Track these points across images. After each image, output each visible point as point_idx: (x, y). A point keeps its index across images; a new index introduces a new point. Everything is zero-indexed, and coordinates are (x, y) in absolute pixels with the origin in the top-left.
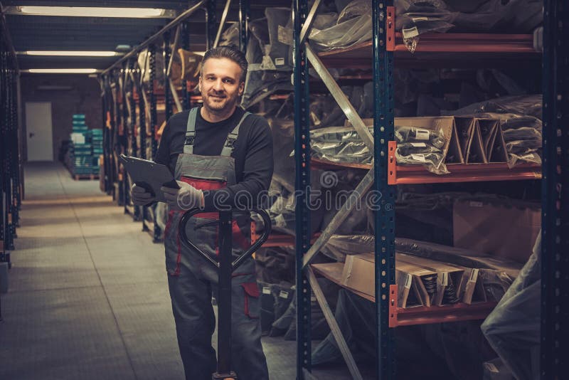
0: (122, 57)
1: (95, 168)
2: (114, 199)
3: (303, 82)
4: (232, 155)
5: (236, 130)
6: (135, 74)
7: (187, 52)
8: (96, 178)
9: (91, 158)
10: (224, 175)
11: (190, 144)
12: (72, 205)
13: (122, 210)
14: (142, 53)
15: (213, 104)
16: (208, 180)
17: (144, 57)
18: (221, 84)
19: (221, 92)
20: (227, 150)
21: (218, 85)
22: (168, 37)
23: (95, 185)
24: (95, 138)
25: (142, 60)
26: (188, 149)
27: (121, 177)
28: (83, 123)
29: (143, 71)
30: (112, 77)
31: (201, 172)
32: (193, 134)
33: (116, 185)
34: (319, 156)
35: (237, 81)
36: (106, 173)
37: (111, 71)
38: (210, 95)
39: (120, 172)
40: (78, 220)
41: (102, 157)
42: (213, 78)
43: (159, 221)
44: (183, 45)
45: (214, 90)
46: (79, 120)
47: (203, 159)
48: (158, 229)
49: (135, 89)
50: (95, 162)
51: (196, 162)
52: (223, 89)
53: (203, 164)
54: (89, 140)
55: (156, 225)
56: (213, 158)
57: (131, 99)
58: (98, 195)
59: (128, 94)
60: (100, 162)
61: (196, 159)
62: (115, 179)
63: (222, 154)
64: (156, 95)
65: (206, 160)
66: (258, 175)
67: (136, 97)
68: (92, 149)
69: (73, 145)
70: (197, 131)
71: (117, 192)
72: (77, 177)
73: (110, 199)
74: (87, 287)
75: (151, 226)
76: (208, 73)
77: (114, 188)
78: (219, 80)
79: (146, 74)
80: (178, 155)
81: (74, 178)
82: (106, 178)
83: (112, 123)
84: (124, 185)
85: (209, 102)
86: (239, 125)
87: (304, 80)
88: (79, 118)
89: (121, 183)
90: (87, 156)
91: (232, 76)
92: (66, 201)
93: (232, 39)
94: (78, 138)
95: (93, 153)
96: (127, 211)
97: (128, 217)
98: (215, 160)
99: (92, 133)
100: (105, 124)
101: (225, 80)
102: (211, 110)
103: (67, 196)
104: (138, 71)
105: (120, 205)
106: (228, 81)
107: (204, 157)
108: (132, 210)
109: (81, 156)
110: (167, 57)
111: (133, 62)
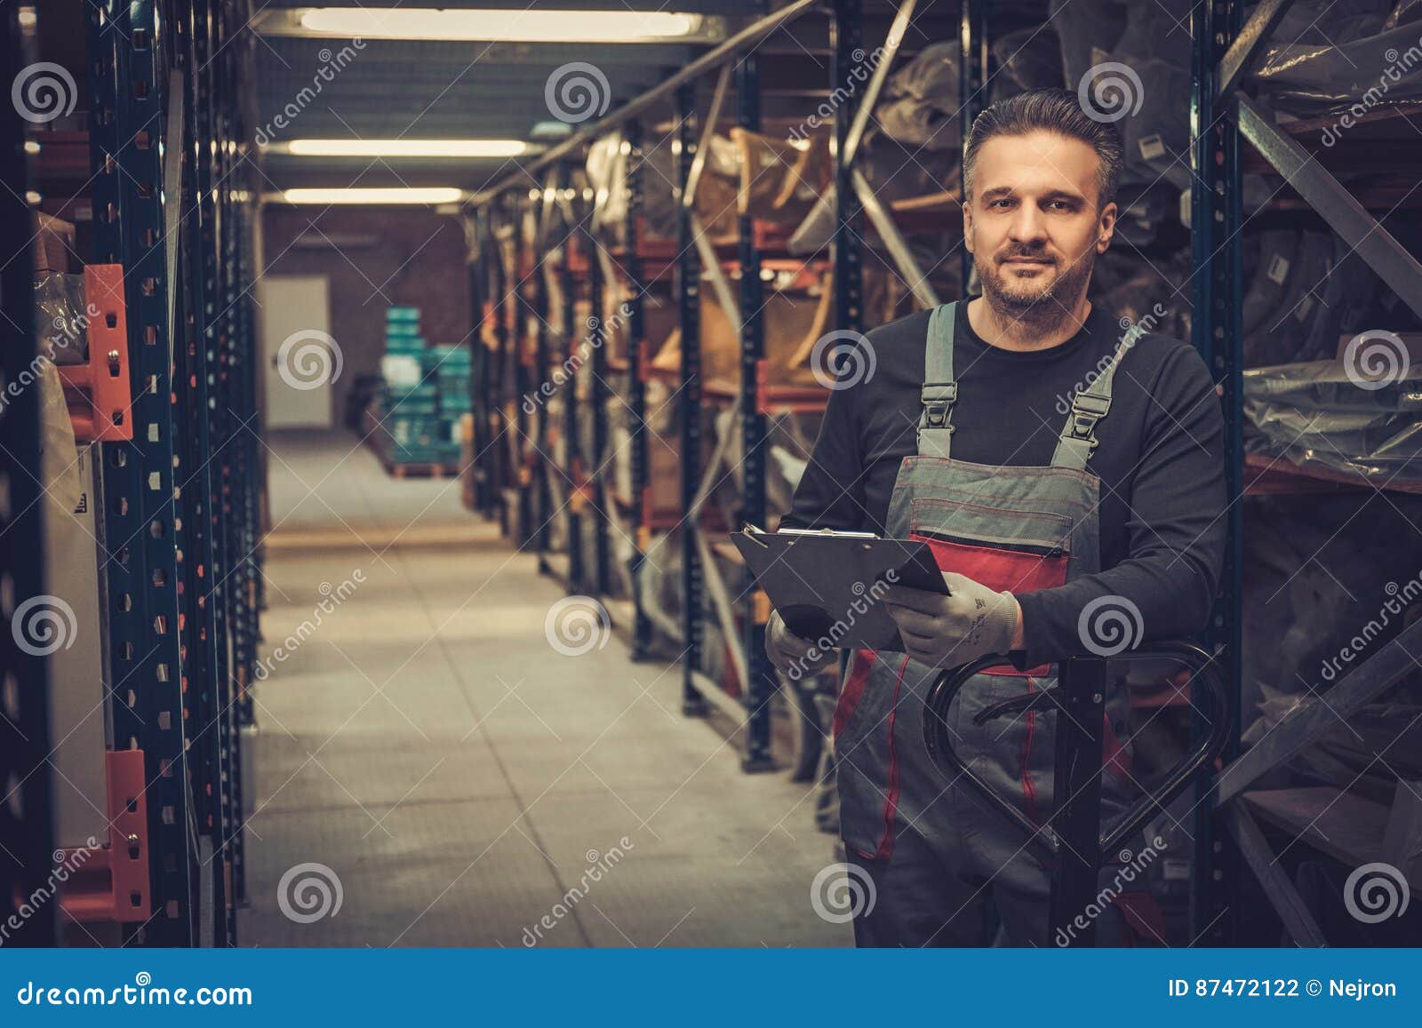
0: (537, 157)
1: (444, 447)
2: (505, 530)
3: (1219, 217)
4: (1092, 465)
5: (1103, 383)
6: (577, 202)
7: (755, 138)
8: (450, 473)
9: (435, 423)
10: (1061, 532)
11: (940, 424)
12: (397, 549)
13: (530, 563)
14: (599, 147)
15: (1014, 285)
16: (1006, 546)
17: (608, 155)
18: (1035, 217)
19: (1037, 244)
20: (1072, 450)
21: (1027, 223)
22: (688, 100)
23: (446, 493)
24: (447, 372)
25: (601, 166)
26: (934, 442)
27: (524, 475)
28: (412, 330)
29: (602, 197)
30: (502, 211)
31: (979, 520)
32: (949, 392)
33: (512, 497)
34: (1291, 457)
35: (1092, 204)
36: (479, 464)
37: (499, 197)
38: (1002, 260)
39: (522, 461)
40: (418, 593)
41: (467, 419)
42: (1007, 200)
43: (650, 605)
44: (744, 119)
45: (1015, 240)
46: (403, 322)
47: (988, 476)
48: (644, 626)
49: (573, 243)
50: (445, 432)
51: (965, 487)
52: (1042, 234)
53: (987, 492)
54: (430, 374)
55: (641, 614)
56: (1022, 476)
57: (562, 269)
58: (459, 522)
59: (554, 256)
60: (461, 431)
61: (960, 476)
62: (509, 481)
63: (1056, 462)
64: (643, 260)
65: (998, 479)
66: (1188, 535)
67: (578, 265)
68: (437, 399)
69: (389, 390)
70: (961, 381)
71: (513, 515)
72: (400, 469)
73: (492, 531)
74: (472, 799)
75: (625, 612)
76: (991, 185)
77: (503, 504)
78: (1029, 206)
79: (611, 201)
80: (897, 460)
81: (390, 470)
82: (481, 476)
83: (500, 332)
84: (535, 498)
85: (1003, 283)
86: (1111, 368)
87: (1222, 211)
88: (404, 318)
89: (525, 493)
90: (427, 417)
91: (1072, 188)
92: (378, 537)
93: (931, 93)
94: (401, 371)
95: (439, 411)
96: (545, 569)
97: (546, 584)
98: (1029, 479)
99: (437, 359)
100: (477, 335)
101: (1050, 201)
102: (1008, 306)
103: (379, 523)
104: (587, 195)
105: (525, 550)
106: (1060, 206)
107: (989, 468)
108: (561, 563)
109: (411, 417)
110: (687, 158)
111: (571, 168)
